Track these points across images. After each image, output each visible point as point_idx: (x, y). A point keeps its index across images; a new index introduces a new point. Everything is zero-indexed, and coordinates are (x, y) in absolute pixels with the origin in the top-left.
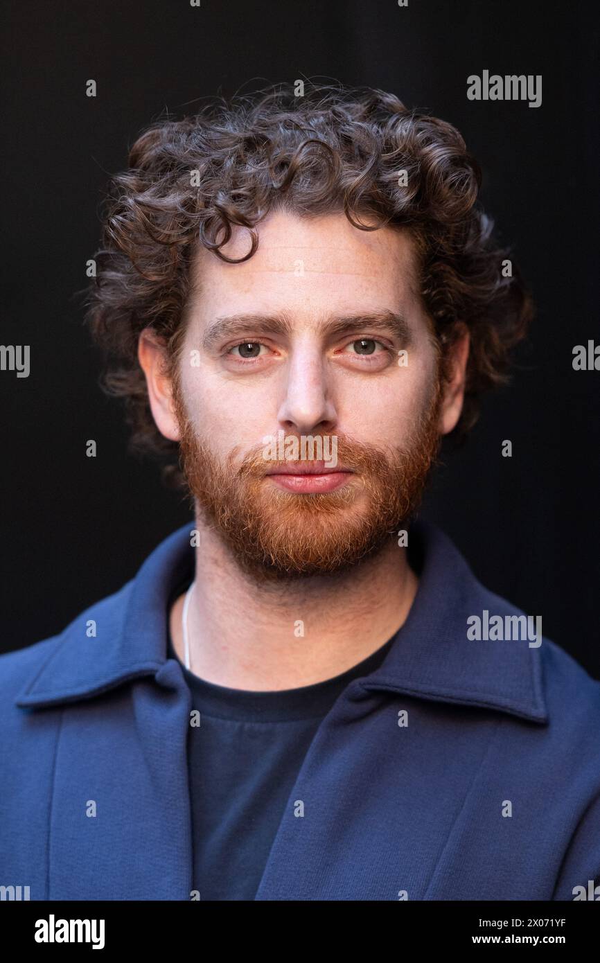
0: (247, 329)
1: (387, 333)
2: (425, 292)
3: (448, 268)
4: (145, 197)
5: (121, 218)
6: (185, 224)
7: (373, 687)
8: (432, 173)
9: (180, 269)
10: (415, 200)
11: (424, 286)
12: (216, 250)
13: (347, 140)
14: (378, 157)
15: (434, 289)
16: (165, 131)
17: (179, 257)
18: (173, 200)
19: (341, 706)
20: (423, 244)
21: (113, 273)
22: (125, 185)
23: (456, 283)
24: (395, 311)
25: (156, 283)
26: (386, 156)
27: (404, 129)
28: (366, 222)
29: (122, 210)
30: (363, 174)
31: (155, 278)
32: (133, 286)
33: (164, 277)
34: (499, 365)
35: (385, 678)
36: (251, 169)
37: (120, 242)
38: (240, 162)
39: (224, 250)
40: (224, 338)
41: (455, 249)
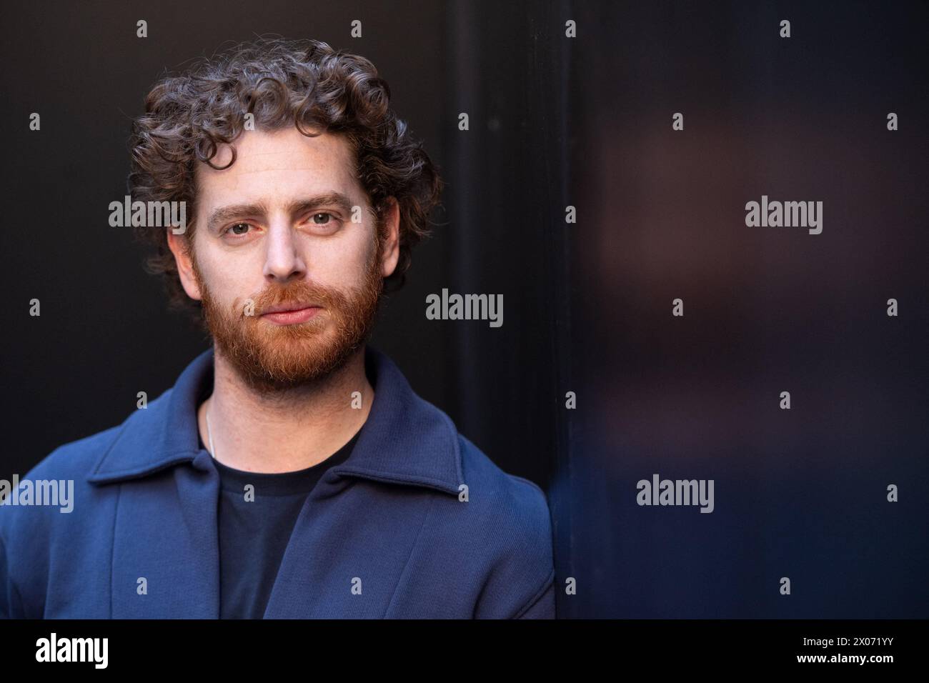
0: (237, 215)
1: (334, 207)
2: (361, 176)
3: (376, 158)
4: (159, 131)
5: (141, 147)
6: (186, 147)
7: (344, 473)
8: (354, 92)
9: (187, 179)
10: (345, 113)
11: (360, 172)
12: (208, 162)
13: (293, 76)
14: (315, 85)
15: (367, 174)
16: (167, 84)
17: (184, 171)
18: (176, 131)
19: (321, 487)
20: (356, 143)
21: (141, 188)
22: (145, 125)
23: (384, 169)
24: (339, 191)
25: (172, 190)
26: (321, 84)
27: (333, 64)
28: (310, 131)
29: (142, 142)
30: (305, 98)
31: (170, 187)
32: (156, 195)
33: (176, 186)
34: (423, 225)
35: (352, 466)
36: (227, 101)
37: (142, 164)
38: (219, 100)
39: (214, 161)
40: (221, 223)
41: (380, 144)
